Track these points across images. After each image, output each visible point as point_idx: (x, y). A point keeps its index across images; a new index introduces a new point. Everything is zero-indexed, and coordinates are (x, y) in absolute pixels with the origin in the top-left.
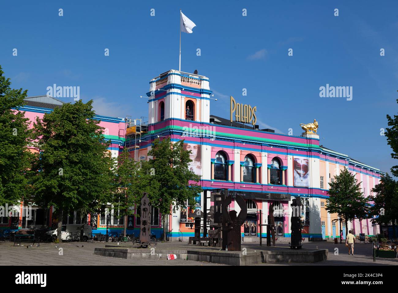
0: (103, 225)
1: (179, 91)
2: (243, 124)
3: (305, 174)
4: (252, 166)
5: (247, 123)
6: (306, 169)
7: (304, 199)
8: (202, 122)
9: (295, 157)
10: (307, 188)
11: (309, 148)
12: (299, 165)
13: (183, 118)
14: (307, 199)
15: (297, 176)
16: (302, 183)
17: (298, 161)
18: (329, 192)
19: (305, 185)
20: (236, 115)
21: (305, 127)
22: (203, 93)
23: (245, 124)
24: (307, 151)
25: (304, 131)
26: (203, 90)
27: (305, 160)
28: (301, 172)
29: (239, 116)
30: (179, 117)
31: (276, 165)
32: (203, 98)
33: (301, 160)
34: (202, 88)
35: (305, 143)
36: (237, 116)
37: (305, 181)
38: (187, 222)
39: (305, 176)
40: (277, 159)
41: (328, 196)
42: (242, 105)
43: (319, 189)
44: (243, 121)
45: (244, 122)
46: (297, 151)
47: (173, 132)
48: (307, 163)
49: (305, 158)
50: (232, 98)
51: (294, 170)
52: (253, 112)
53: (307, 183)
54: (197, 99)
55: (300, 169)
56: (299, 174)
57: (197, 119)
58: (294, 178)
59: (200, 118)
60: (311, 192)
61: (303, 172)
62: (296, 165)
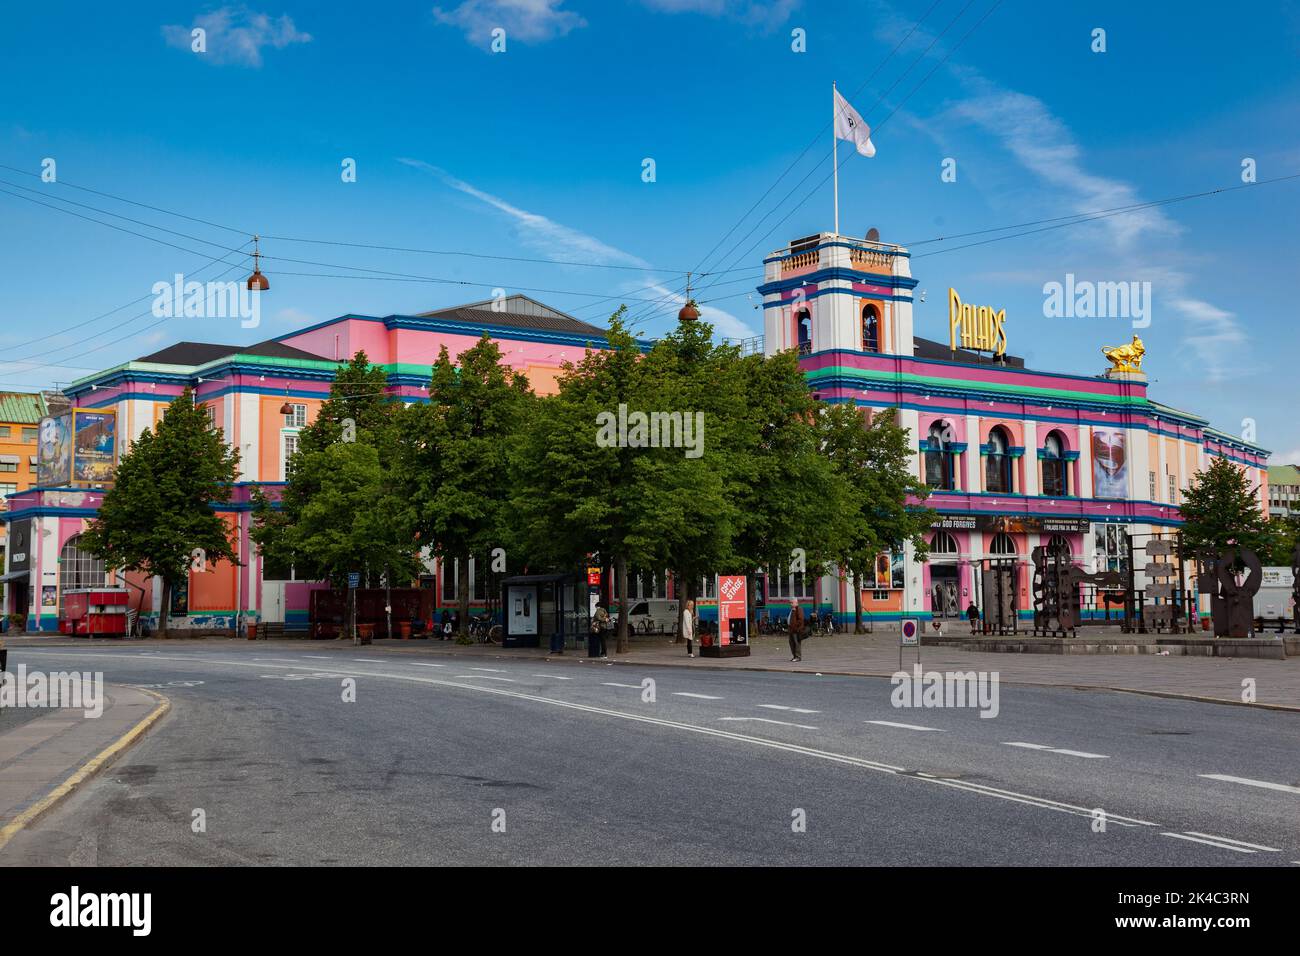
0: (709, 599)
1: (848, 284)
2: (977, 353)
3: (1117, 470)
4: (1001, 453)
5: (985, 350)
6: (1120, 455)
7: (1117, 529)
8: (898, 354)
9: (1096, 428)
10: (1123, 502)
11: (1125, 405)
12: (1105, 447)
13: (859, 348)
14: (1122, 529)
15: (1103, 473)
16: (1112, 489)
17: (1104, 439)
18: (1183, 510)
19: (1117, 495)
20: (962, 332)
21: (1114, 354)
22: (898, 286)
23: (982, 353)
24: (1121, 414)
25: (1112, 365)
26: (898, 278)
27: (1116, 434)
28: (1110, 464)
29: (970, 335)
30: (850, 348)
31: (1053, 449)
32: (899, 298)
33: (1110, 436)
34: (895, 274)
35: (1115, 394)
36: (965, 335)
37: (1118, 485)
38: (877, 588)
39: (1119, 474)
40: (1055, 435)
41: (1180, 519)
42: (975, 307)
43: (1148, 503)
44: (978, 347)
45: (979, 350)
46: (1104, 414)
47: (841, 382)
48: (1122, 441)
49: (1116, 430)
50: (954, 293)
51: (1095, 461)
52: (998, 322)
53: (1123, 489)
54: (886, 301)
55: (1106, 456)
56: (1106, 470)
57: (888, 350)
58: (1095, 480)
59: (893, 347)
60: (1131, 511)
61: (1114, 465)
62: (1097, 448)
